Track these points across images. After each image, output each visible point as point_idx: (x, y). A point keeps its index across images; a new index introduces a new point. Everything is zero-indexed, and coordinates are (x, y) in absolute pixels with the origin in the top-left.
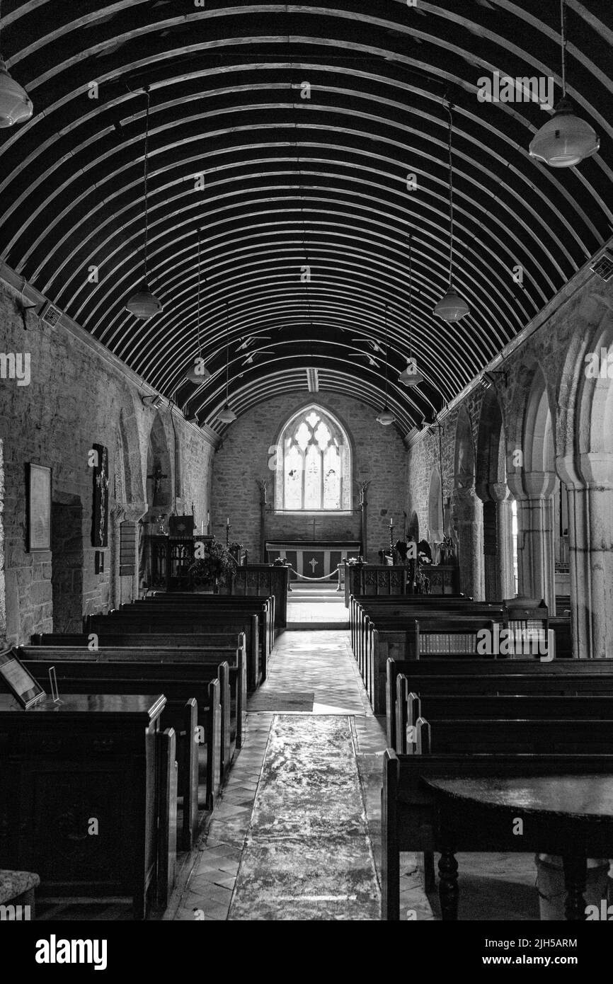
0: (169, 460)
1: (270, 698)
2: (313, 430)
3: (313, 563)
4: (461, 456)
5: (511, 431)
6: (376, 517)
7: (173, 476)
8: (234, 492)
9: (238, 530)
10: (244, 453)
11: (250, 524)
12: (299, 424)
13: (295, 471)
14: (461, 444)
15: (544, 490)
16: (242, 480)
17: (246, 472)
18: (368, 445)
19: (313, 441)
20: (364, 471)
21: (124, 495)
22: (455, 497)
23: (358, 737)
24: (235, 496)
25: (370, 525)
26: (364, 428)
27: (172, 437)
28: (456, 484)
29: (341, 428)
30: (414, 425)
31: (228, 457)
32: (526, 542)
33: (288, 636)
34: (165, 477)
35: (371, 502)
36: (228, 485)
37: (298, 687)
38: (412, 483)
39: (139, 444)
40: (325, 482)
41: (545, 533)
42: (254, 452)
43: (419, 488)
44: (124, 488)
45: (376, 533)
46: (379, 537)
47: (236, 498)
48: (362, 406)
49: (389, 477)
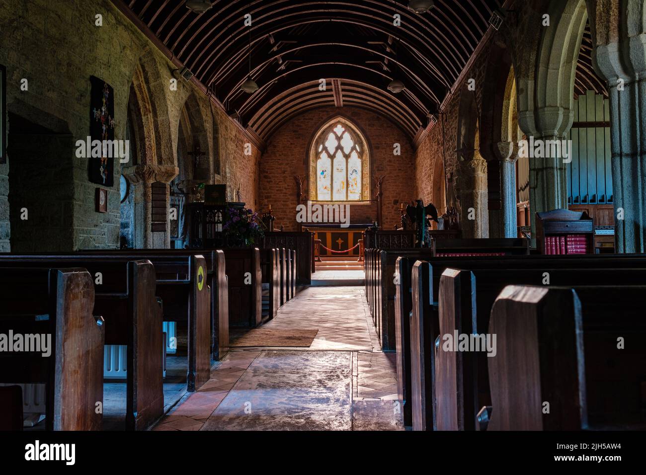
0: (206, 139)
1: (267, 334)
2: (339, 138)
3: (340, 241)
4: (463, 132)
5: (523, 67)
6: (389, 205)
7: (211, 153)
8: (277, 187)
9: (280, 216)
10: (284, 156)
11: (290, 212)
12: (328, 133)
13: (325, 171)
14: (463, 121)
15: (559, 126)
16: (283, 177)
17: (286, 171)
18: (383, 149)
19: (339, 148)
20: (380, 169)
21: (155, 158)
22: (458, 171)
23: (359, 376)
24: (277, 190)
25: (385, 212)
26: (380, 135)
27: (210, 120)
28: (459, 158)
29: (362, 136)
30: (419, 125)
31: (272, 160)
32: (540, 180)
33: (311, 290)
34: (204, 154)
35: (386, 194)
36: (272, 181)
37: (305, 325)
38: (418, 177)
39: (167, 111)
40: (349, 179)
41: (558, 171)
42: (292, 155)
43: (424, 179)
44: (154, 151)
45: (390, 219)
46: (392, 222)
47: (279, 192)
48: (378, 117)
49: (400, 174)
